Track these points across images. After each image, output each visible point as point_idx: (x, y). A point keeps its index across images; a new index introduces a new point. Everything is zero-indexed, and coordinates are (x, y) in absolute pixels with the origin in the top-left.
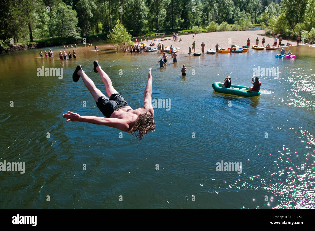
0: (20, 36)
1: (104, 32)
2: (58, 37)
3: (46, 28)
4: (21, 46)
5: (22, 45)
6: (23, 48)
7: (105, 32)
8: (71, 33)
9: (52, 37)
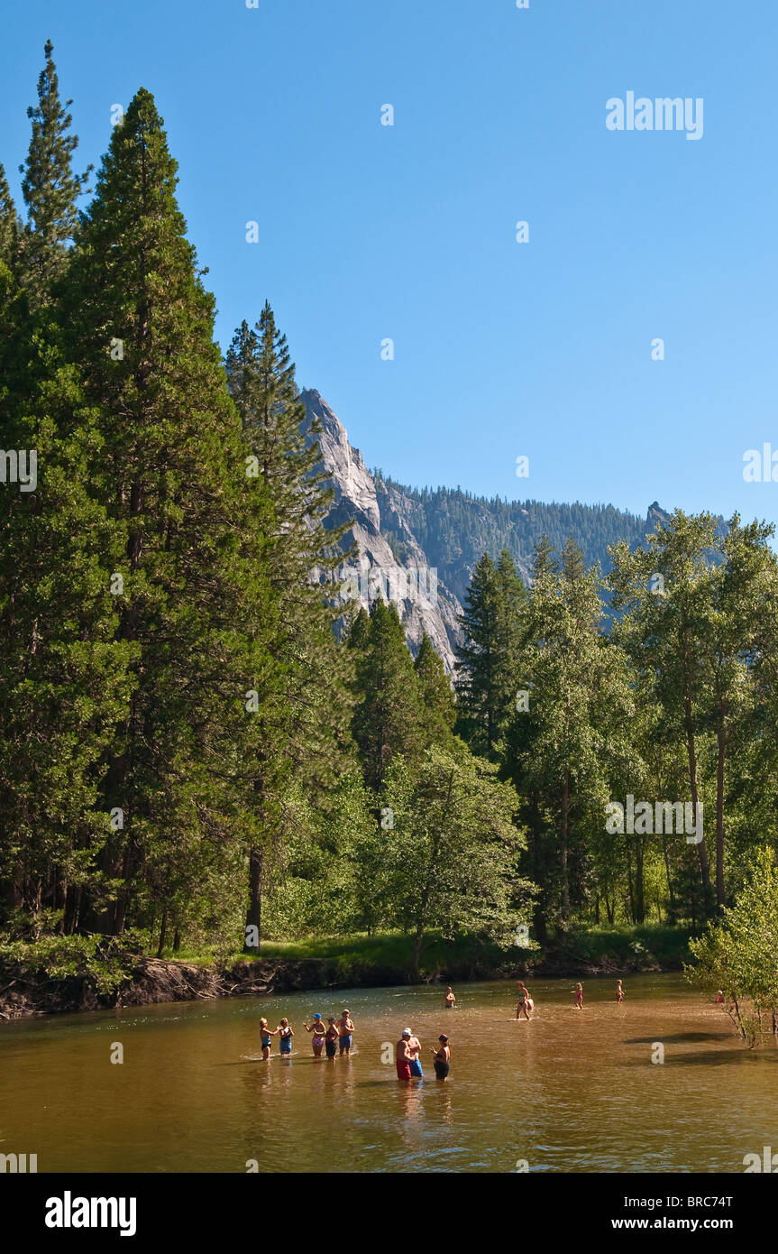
0: (194, 918)
1: (680, 917)
2: (397, 931)
3: (342, 877)
4: (185, 973)
5: (195, 971)
6: (195, 985)
7: (686, 917)
8: (474, 914)
9: (369, 930)
